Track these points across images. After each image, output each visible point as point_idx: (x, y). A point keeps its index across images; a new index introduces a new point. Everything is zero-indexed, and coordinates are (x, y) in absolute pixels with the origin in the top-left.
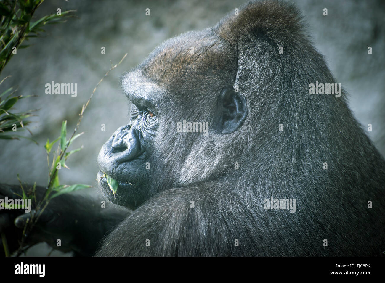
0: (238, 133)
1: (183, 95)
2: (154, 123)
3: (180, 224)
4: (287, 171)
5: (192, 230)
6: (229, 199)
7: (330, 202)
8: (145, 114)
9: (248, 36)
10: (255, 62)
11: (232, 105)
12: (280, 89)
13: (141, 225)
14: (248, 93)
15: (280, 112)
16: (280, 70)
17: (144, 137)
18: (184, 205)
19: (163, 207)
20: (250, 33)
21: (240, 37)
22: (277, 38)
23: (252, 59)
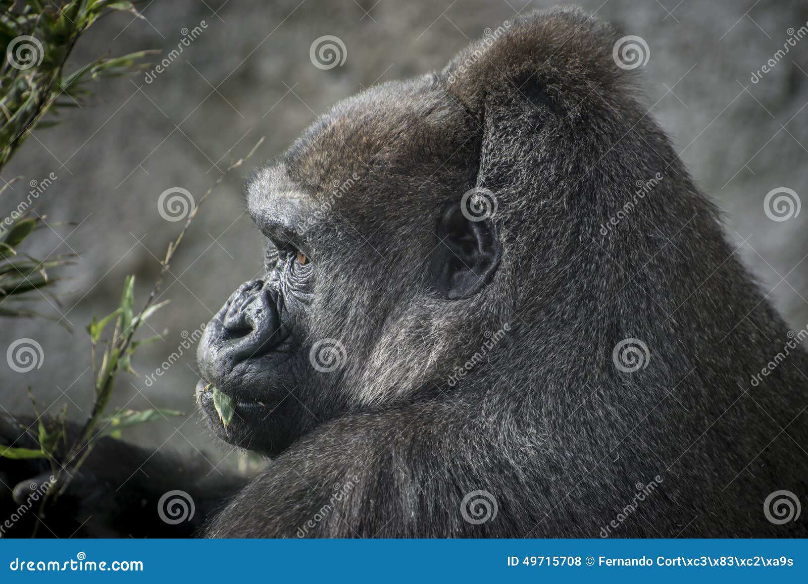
0: (482, 299)
1: (363, 217)
2: (306, 277)
3: (361, 494)
4: (586, 376)
5: (389, 506)
6: (466, 438)
7: (679, 442)
8: (290, 256)
9: (507, 93)
10: (520, 148)
11: (468, 237)
12: (572, 207)
13: (282, 495)
14: (504, 214)
15: (571, 254)
16: (571, 167)
17: (287, 306)
18: (371, 452)
19: (327, 457)
20: (510, 86)
21: (489, 94)
22: (567, 98)
23: (514, 142)
